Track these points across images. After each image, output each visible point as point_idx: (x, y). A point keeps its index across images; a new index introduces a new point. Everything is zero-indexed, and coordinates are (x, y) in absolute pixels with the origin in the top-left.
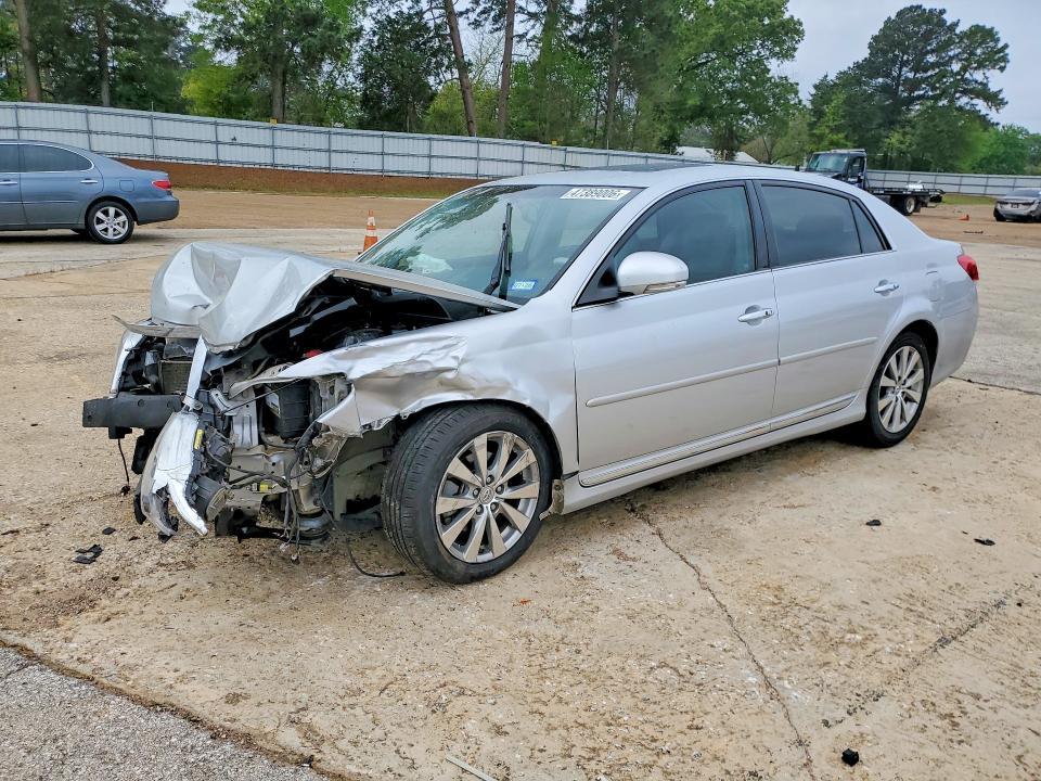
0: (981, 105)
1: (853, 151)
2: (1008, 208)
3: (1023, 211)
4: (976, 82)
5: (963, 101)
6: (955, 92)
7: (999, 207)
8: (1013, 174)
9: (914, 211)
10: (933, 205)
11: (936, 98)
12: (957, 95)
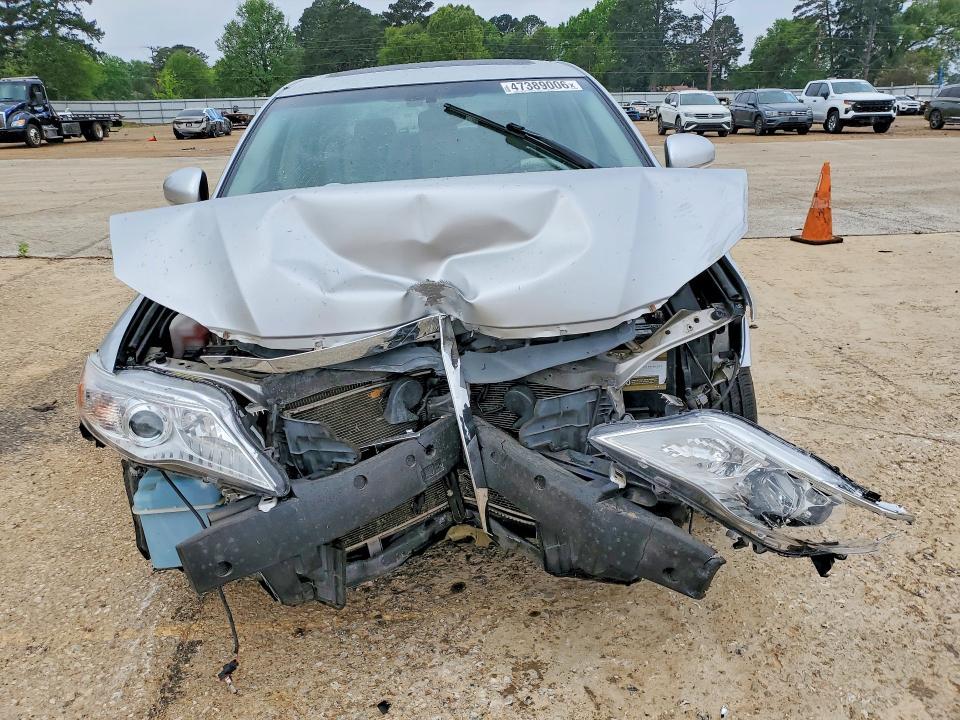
0: (81, 35)
1: (29, 79)
2: (183, 126)
3: (196, 128)
4: (70, 13)
5: (63, 31)
6: (54, 22)
7: (176, 126)
8: (123, 99)
9: (104, 136)
10: (116, 129)
11: (37, 28)
12: (57, 25)
